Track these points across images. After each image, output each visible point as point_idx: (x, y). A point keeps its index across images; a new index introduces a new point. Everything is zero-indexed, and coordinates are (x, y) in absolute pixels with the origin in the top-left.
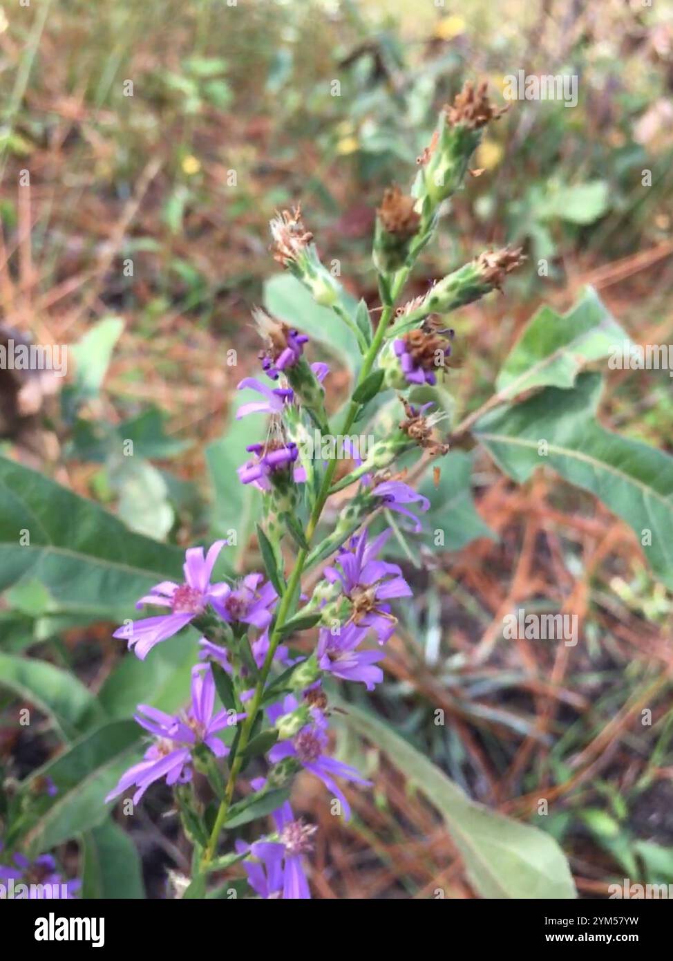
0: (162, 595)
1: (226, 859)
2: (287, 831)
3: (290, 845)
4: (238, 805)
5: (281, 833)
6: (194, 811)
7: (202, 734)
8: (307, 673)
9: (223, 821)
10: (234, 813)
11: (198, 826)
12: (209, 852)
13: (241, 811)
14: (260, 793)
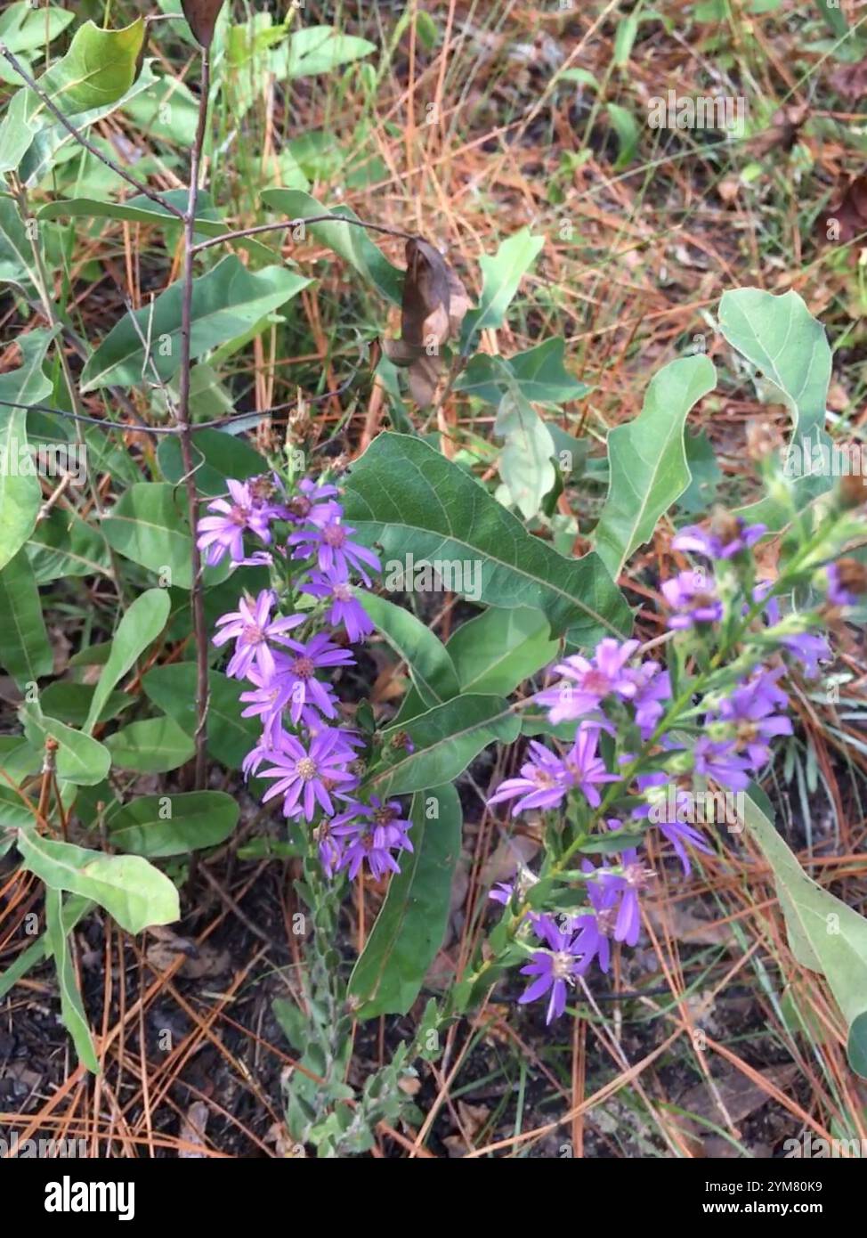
0: (576, 670)
1: (573, 874)
2: (631, 869)
3: (631, 880)
4: (596, 837)
5: (625, 869)
6: (556, 829)
7: (581, 780)
8: (682, 763)
9: (581, 845)
10: (588, 842)
11: (556, 841)
12: (560, 864)
13: (596, 842)
14: (615, 833)
